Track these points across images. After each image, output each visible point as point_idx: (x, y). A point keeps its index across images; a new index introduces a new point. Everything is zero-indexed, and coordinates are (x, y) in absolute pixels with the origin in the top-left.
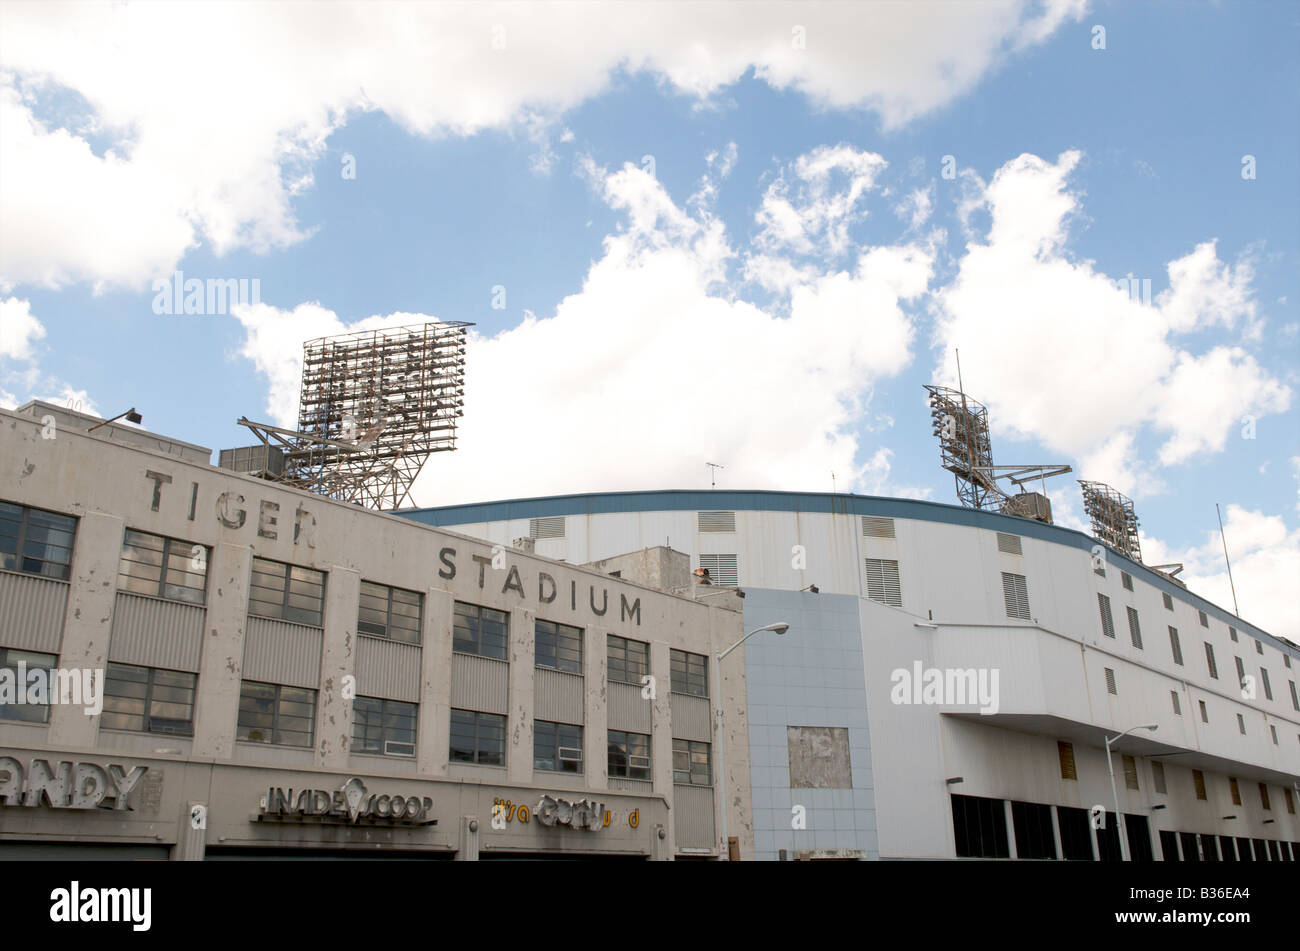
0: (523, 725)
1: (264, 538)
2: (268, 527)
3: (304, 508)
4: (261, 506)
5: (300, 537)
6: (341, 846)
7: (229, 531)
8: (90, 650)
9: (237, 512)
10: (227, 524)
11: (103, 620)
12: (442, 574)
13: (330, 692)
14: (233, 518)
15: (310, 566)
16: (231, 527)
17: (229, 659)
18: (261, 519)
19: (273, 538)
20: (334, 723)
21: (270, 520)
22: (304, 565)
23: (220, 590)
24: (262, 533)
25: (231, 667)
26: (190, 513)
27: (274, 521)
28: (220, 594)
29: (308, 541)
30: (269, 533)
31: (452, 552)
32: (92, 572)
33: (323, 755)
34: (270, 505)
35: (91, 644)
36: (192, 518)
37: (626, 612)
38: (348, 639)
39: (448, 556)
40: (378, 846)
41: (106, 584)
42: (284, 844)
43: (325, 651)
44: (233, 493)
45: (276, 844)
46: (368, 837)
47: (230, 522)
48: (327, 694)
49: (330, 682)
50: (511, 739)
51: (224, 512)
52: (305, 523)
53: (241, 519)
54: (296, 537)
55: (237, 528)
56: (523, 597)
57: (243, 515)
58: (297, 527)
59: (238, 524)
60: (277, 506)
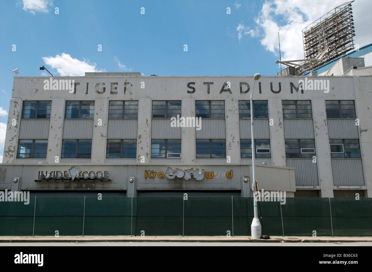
0: (233, 142)
1: (112, 94)
2: (114, 91)
3: (127, 82)
4: (111, 84)
5: (126, 91)
6: (72, 189)
7: (100, 95)
8: (56, 137)
9: (102, 88)
10: (99, 93)
11: (59, 128)
12: (188, 92)
13: (140, 139)
14: (101, 90)
15: (131, 100)
16: (101, 93)
17: (101, 133)
18: (111, 89)
19: (116, 93)
20: (143, 149)
21: (114, 88)
22: (128, 100)
23: (97, 113)
24: (112, 93)
25: (102, 136)
26: (86, 92)
27: (116, 88)
28: (97, 114)
29: (129, 92)
30: (114, 92)
31: (194, 83)
32: (55, 115)
33: (139, 160)
34: (114, 83)
35: (56, 135)
36: (87, 93)
37: (294, 89)
38: (147, 121)
39: (191, 85)
40: (89, 189)
41: (60, 118)
42: (49, 189)
43: (138, 126)
44: (101, 83)
45: (46, 189)
46: (84, 186)
47: (100, 92)
48: (139, 140)
49: (140, 136)
50: (227, 147)
51: (98, 89)
52: (128, 86)
53: (104, 90)
54: (125, 91)
55: (103, 93)
56: (231, 93)
57: (104, 89)
58: (125, 89)
59: (103, 92)
60: (117, 83)
